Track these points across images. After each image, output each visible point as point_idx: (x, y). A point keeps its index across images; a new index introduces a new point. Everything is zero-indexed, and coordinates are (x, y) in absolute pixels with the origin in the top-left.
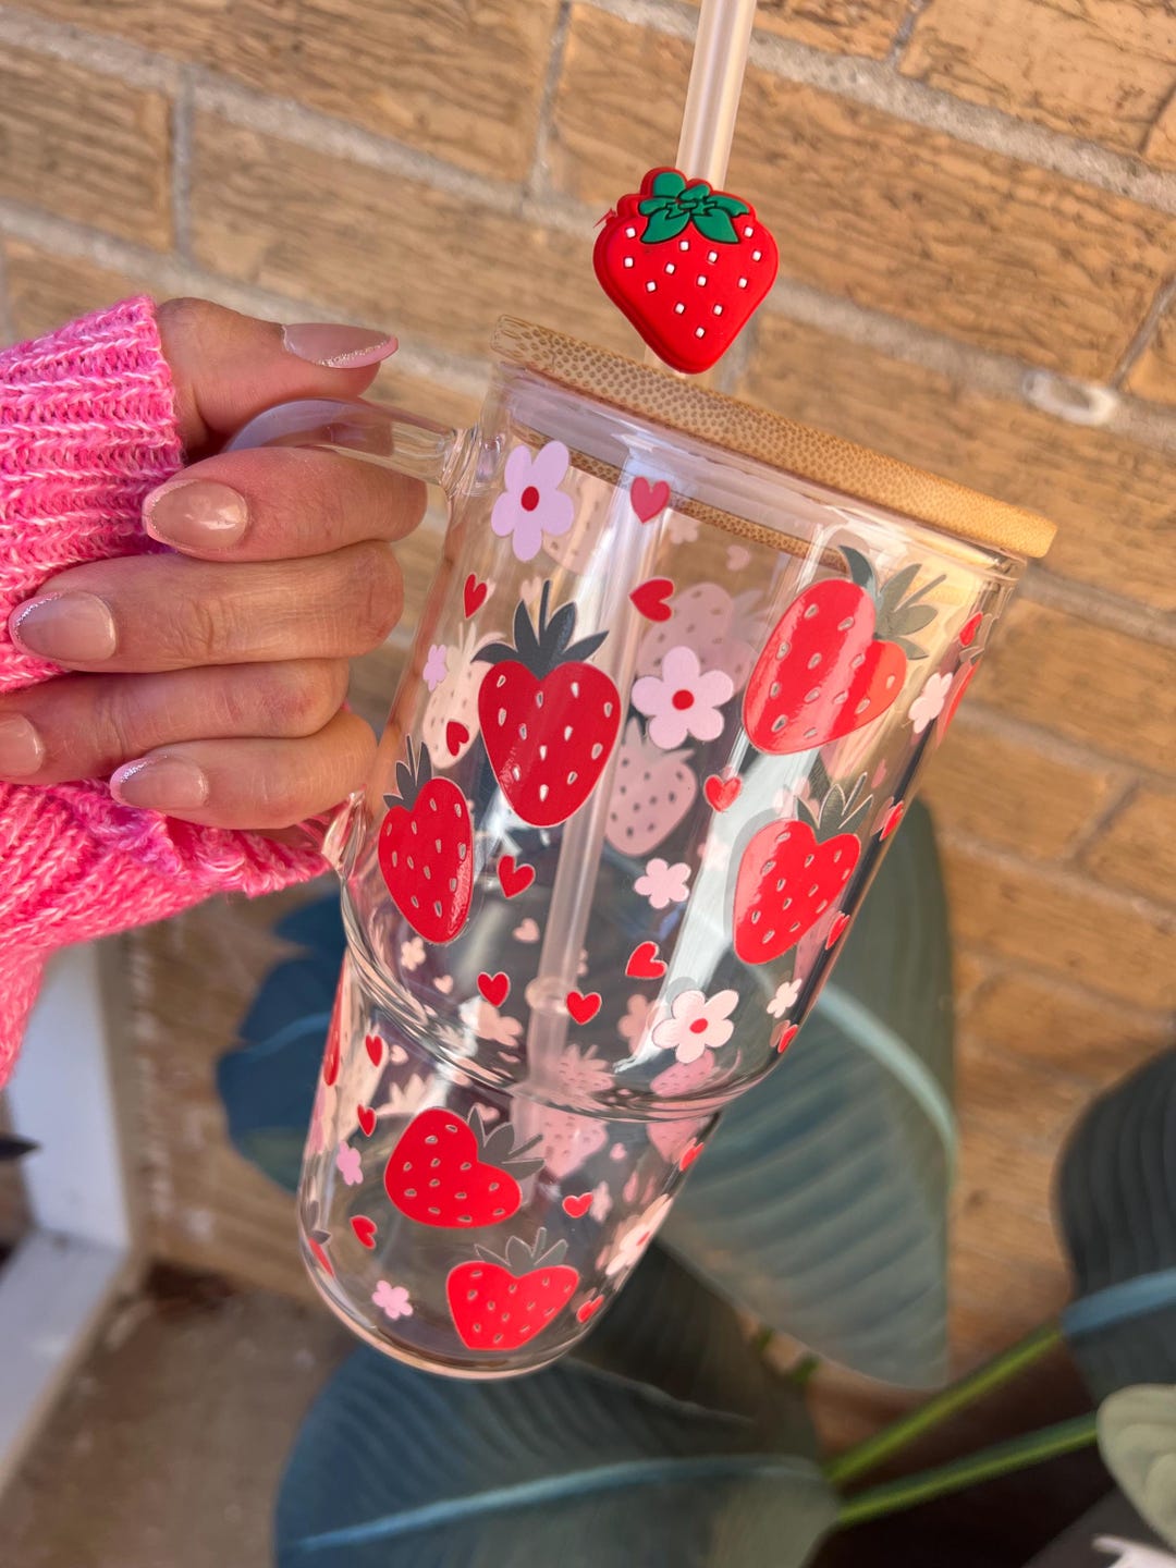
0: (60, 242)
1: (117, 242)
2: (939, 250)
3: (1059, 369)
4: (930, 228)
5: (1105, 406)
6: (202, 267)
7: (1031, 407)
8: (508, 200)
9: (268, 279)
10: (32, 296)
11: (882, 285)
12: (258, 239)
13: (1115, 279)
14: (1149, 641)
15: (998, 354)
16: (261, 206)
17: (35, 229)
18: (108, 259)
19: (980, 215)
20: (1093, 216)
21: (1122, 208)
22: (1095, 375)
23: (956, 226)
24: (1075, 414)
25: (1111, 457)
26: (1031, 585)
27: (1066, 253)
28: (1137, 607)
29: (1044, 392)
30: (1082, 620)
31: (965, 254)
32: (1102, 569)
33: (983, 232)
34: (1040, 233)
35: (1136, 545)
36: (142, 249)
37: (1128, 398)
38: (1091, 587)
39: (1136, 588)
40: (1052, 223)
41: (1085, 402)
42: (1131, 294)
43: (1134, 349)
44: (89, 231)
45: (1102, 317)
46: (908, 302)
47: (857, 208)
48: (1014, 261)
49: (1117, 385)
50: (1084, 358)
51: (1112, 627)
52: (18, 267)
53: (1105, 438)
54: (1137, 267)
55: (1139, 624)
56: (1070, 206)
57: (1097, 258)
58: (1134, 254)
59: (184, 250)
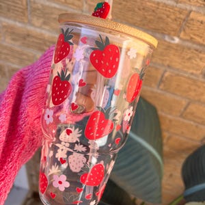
0: (11, 22)
1: (19, 22)
2: (148, 17)
3: (169, 34)
4: (146, 14)
5: (177, 40)
6: (33, 25)
7: (165, 41)
8: (80, 12)
9: (44, 27)
10: (7, 31)
11: (139, 23)
12: (41, 20)
13: (176, 20)
14: (189, 78)
15: (159, 33)
16: (41, 15)
17: (7, 20)
18: (18, 25)
19: (153, 11)
20: (171, 10)
21: (176, 9)
22: (175, 35)
23: (150, 13)
24: (172, 42)
25: (179, 48)
26: (168, 70)
27: (168, 16)
28: (186, 72)
29: (167, 38)
30: (178, 75)
31: (152, 17)
32: (179, 66)
33: (154, 14)
34: (163, 13)
35: (184, 62)
36: (23, 23)
37: (181, 39)
38: (178, 69)
39: (185, 69)
40: (165, 12)
41: (173, 40)
42: (179, 23)
43: (180, 31)
44: (15, 20)
45: (175, 26)
46: (144, 25)
47: (134, 11)
48: (160, 18)
49: (179, 37)
50: (172, 33)
51: (182, 76)
52: (4, 27)
53: (177, 45)
54: (179, 18)
55: (187, 75)
56: (167, 9)
57: (173, 17)
58: (178, 16)
59: (30, 23)
